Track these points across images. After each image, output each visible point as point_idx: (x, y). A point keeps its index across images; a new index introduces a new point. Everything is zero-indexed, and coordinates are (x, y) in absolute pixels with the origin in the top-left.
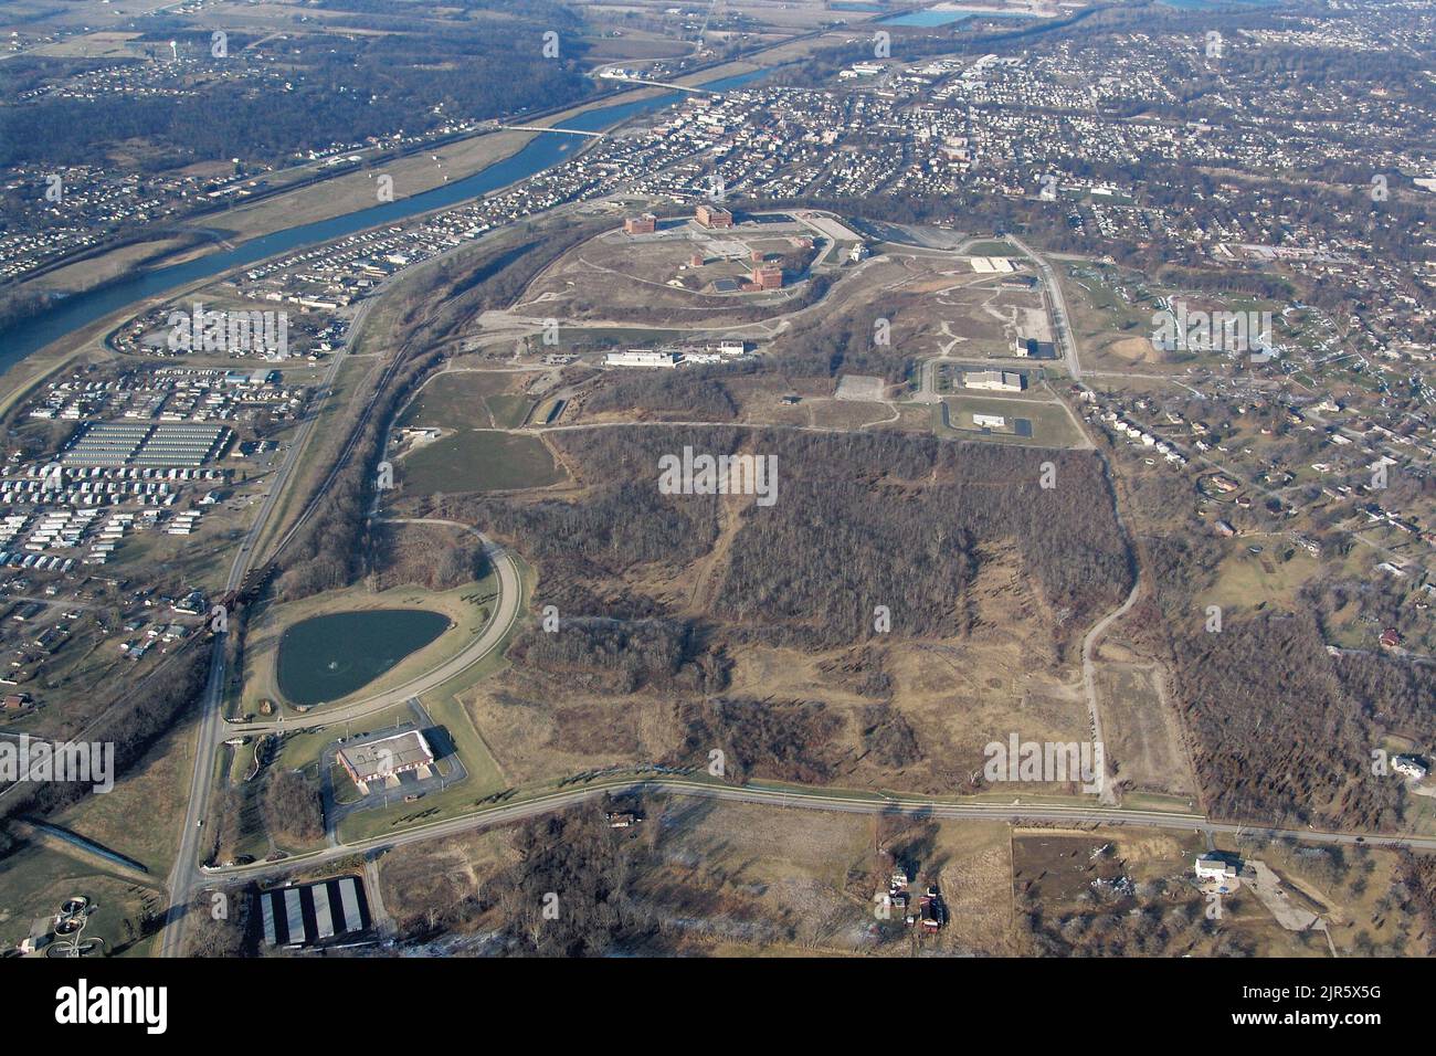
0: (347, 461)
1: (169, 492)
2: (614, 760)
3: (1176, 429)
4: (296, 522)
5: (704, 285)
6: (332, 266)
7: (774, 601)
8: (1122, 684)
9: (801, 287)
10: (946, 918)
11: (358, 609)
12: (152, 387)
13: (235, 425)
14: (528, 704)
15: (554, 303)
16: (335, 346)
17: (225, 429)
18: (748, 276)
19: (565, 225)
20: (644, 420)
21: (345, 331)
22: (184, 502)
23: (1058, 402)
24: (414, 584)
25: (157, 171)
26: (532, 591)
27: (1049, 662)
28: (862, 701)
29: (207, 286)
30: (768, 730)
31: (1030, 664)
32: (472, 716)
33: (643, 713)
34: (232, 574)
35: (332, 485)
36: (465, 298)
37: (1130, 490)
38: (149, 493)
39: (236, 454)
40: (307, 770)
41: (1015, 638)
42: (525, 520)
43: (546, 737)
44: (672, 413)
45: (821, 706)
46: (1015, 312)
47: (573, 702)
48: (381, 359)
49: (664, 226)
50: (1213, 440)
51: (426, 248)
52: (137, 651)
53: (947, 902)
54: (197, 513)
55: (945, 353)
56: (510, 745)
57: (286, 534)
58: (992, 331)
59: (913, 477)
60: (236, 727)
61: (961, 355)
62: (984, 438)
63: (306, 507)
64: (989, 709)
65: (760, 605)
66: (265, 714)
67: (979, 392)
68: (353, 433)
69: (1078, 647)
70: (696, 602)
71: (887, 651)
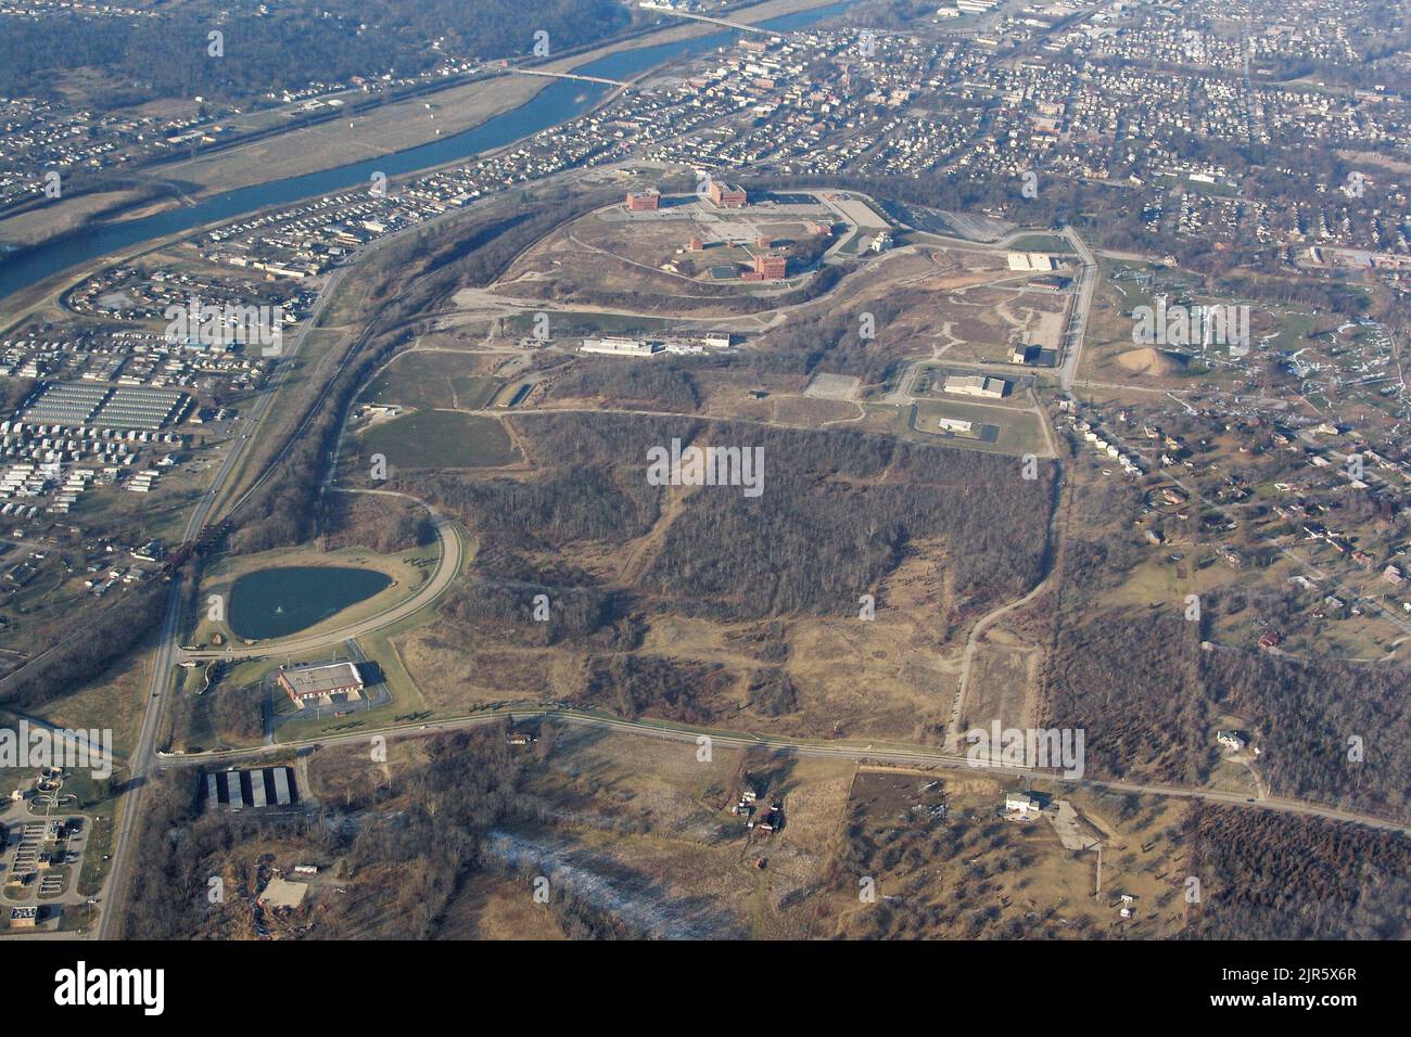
0: (306, 432)
1: (129, 451)
2: (522, 695)
3: (1148, 442)
4: (252, 486)
5: (700, 271)
6: (302, 230)
7: (699, 578)
8: (997, 662)
9: (807, 278)
10: (782, 825)
11: (306, 565)
12: (110, 350)
13: (194, 393)
14: (453, 649)
15: (536, 283)
16: (300, 318)
17: (184, 396)
18: (749, 263)
19: (565, 194)
20: (606, 408)
21: (312, 302)
22: (144, 462)
23: (1036, 410)
24: (361, 547)
25: (109, 110)
26: (471, 558)
27: (936, 641)
28: (757, 664)
29: (167, 246)
30: (666, 682)
31: (919, 641)
32: (401, 655)
33: (556, 662)
34: (188, 529)
35: (289, 454)
36: (442, 274)
37: (1075, 498)
38: (109, 452)
39: (195, 420)
40: (252, 687)
41: (911, 618)
42: (472, 495)
43: (465, 673)
44: (634, 402)
45: (719, 666)
46: (1030, 316)
47: (493, 650)
48: (348, 333)
49: (669, 203)
50: (1180, 456)
51: (407, 214)
52: (99, 588)
53: (786, 815)
54: (156, 473)
55: (936, 357)
56: (432, 679)
57: (241, 496)
58: (995, 335)
59: (863, 476)
60: (189, 653)
61: (953, 358)
62: (945, 441)
63: (262, 473)
64: (868, 674)
65: (682, 580)
66: (216, 645)
67: (957, 397)
68: (313, 405)
69: (968, 630)
70: (626, 576)
71: (792, 625)
